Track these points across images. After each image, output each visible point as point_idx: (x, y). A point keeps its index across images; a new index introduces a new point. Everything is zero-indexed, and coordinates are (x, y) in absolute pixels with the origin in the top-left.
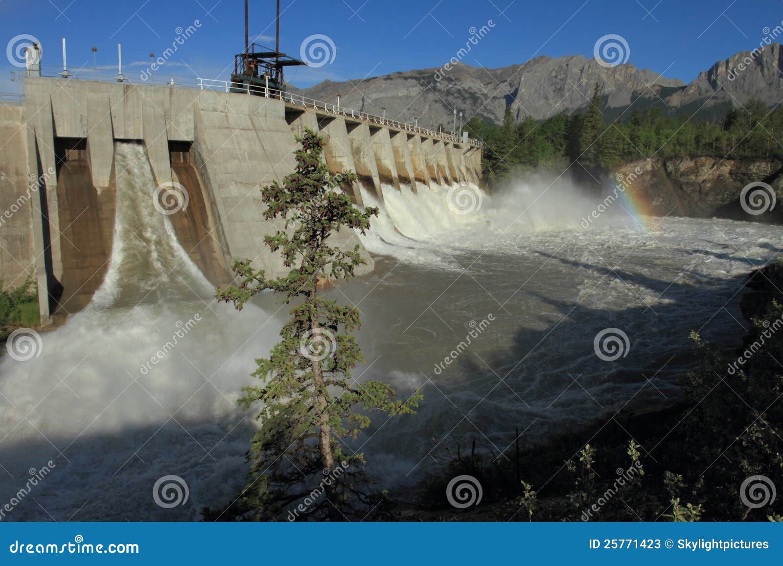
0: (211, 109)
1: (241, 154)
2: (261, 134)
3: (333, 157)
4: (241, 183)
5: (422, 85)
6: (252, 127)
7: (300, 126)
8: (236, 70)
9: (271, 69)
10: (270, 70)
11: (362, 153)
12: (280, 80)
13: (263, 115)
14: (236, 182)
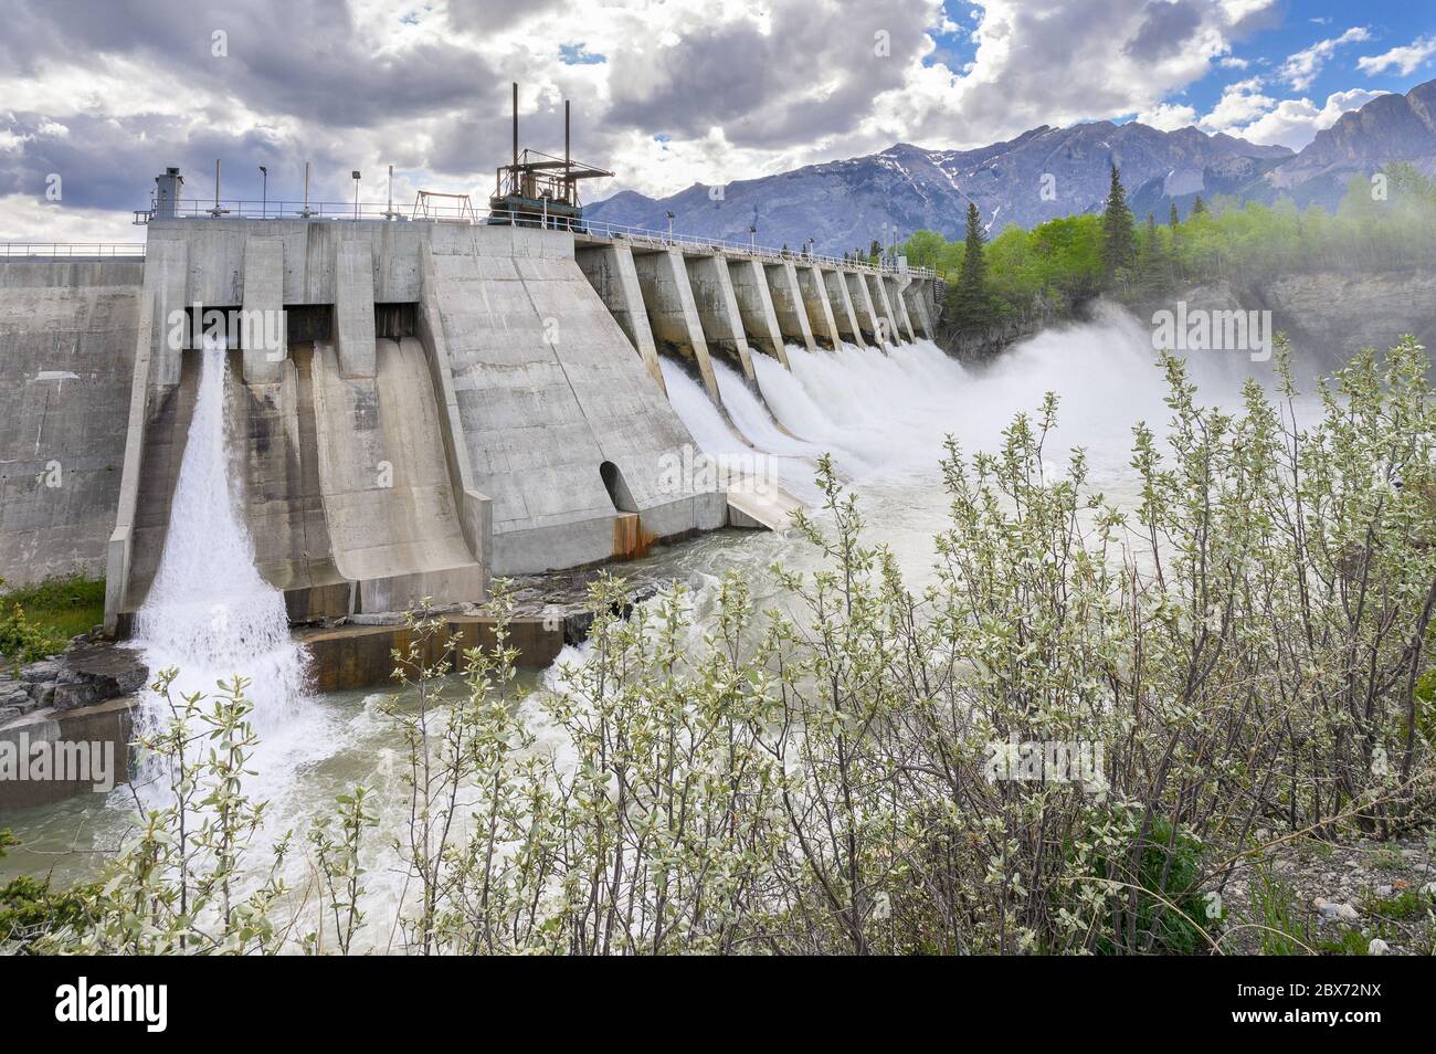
0: (450, 251)
1: (495, 320)
2: (531, 286)
3: (663, 312)
4: (493, 366)
5: (850, 183)
6: (517, 277)
7: (604, 268)
8: (498, 190)
9: (559, 185)
10: (556, 187)
11: (716, 303)
12: (571, 200)
13: (537, 254)
14: (484, 366)
